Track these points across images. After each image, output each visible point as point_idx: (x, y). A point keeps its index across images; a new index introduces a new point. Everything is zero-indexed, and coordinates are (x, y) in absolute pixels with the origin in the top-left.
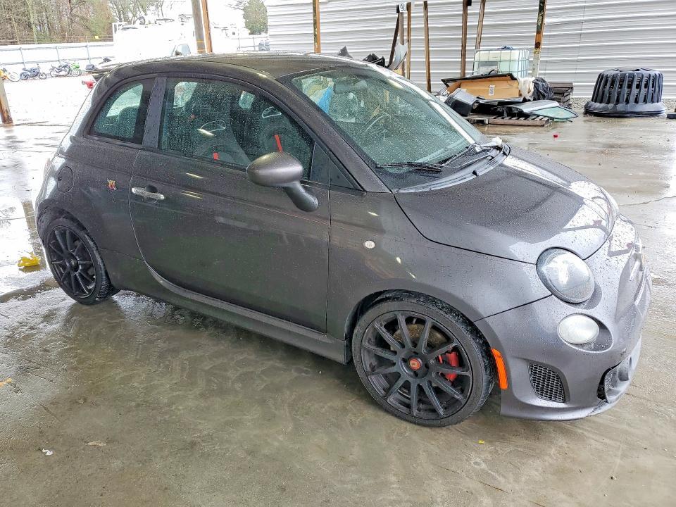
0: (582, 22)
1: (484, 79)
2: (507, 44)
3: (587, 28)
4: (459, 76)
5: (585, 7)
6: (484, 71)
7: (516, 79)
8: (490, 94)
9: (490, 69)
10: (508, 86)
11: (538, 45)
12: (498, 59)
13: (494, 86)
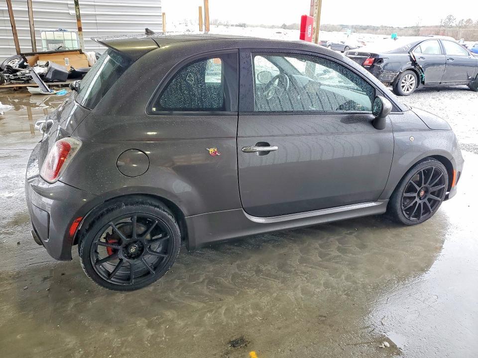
0: (95, 15)
1: (59, 54)
2: (63, 28)
3: (100, 20)
4: (31, 51)
5: (95, 5)
6: (53, 47)
7: (83, 53)
8: (66, 65)
9: (58, 46)
10: (79, 59)
11: (80, 29)
12: (62, 38)
13: (68, 59)
